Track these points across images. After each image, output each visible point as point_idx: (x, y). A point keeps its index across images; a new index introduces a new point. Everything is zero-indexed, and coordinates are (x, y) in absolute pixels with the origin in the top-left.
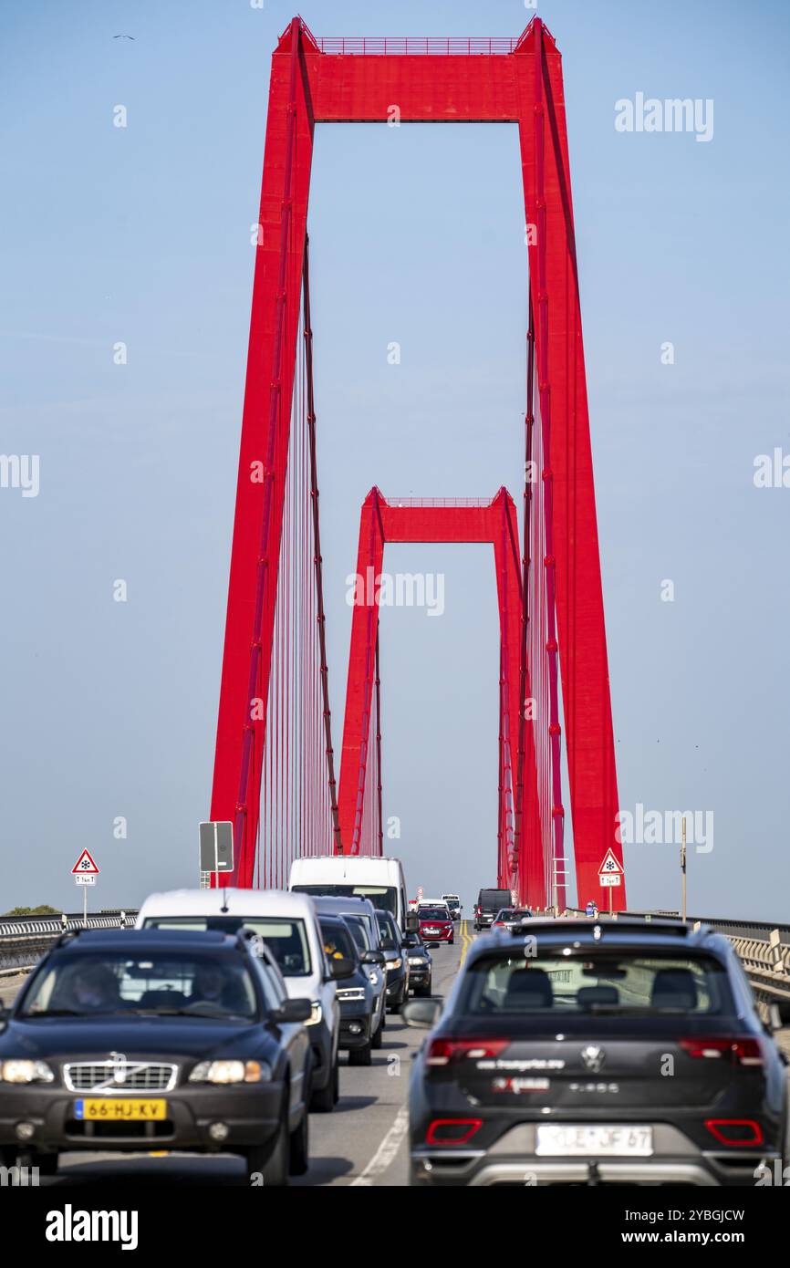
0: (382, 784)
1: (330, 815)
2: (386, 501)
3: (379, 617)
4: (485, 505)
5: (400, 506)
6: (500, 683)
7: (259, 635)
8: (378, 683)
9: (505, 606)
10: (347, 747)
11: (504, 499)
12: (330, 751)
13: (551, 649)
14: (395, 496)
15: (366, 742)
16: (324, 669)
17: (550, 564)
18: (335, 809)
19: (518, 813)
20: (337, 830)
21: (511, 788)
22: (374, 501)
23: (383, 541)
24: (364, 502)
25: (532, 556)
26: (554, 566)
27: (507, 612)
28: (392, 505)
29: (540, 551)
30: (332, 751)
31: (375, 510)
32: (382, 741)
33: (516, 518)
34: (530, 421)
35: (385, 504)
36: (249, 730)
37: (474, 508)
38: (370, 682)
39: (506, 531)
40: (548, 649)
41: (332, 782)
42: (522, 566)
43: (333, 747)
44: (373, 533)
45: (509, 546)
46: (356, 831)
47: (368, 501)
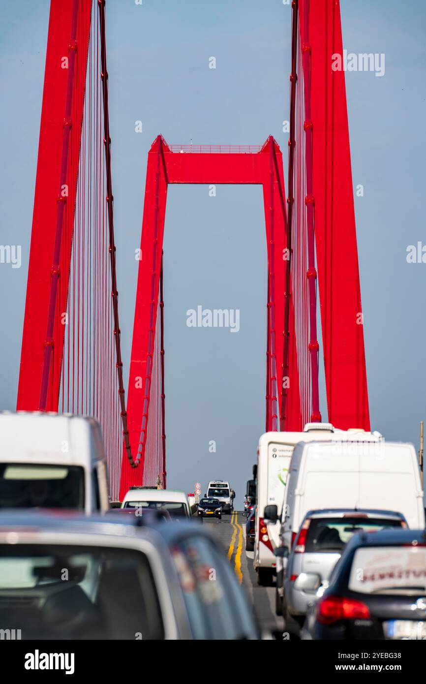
0: (165, 393)
1: (119, 419)
2: (169, 147)
3: (164, 248)
4: (256, 151)
5: (182, 152)
6: (268, 306)
7: (58, 263)
8: (162, 306)
9: (272, 239)
10: (135, 361)
11: (271, 146)
12: (120, 364)
13: (311, 277)
14: (177, 144)
15: (151, 356)
16: (115, 293)
17: (311, 204)
18: (124, 414)
19: (282, 419)
20: (125, 433)
21: (277, 396)
22: (159, 147)
23: (167, 183)
24: (150, 148)
25: (295, 196)
26: (314, 204)
27: (273, 245)
28: (175, 151)
29: (301, 191)
30: (121, 365)
31: (160, 155)
32: (165, 356)
33: (282, 163)
34: (294, 79)
35: (169, 151)
36: (49, 345)
37: (245, 154)
38: (155, 305)
39: (273, 175)
40: (308, 277)
41: (122, 391)
42: (287, 205)
43: (122, 360)
44: (158, 175)
45: (276, 188)
46: (142, 434)
47: (154, 147)
